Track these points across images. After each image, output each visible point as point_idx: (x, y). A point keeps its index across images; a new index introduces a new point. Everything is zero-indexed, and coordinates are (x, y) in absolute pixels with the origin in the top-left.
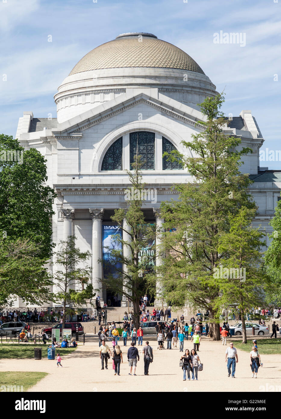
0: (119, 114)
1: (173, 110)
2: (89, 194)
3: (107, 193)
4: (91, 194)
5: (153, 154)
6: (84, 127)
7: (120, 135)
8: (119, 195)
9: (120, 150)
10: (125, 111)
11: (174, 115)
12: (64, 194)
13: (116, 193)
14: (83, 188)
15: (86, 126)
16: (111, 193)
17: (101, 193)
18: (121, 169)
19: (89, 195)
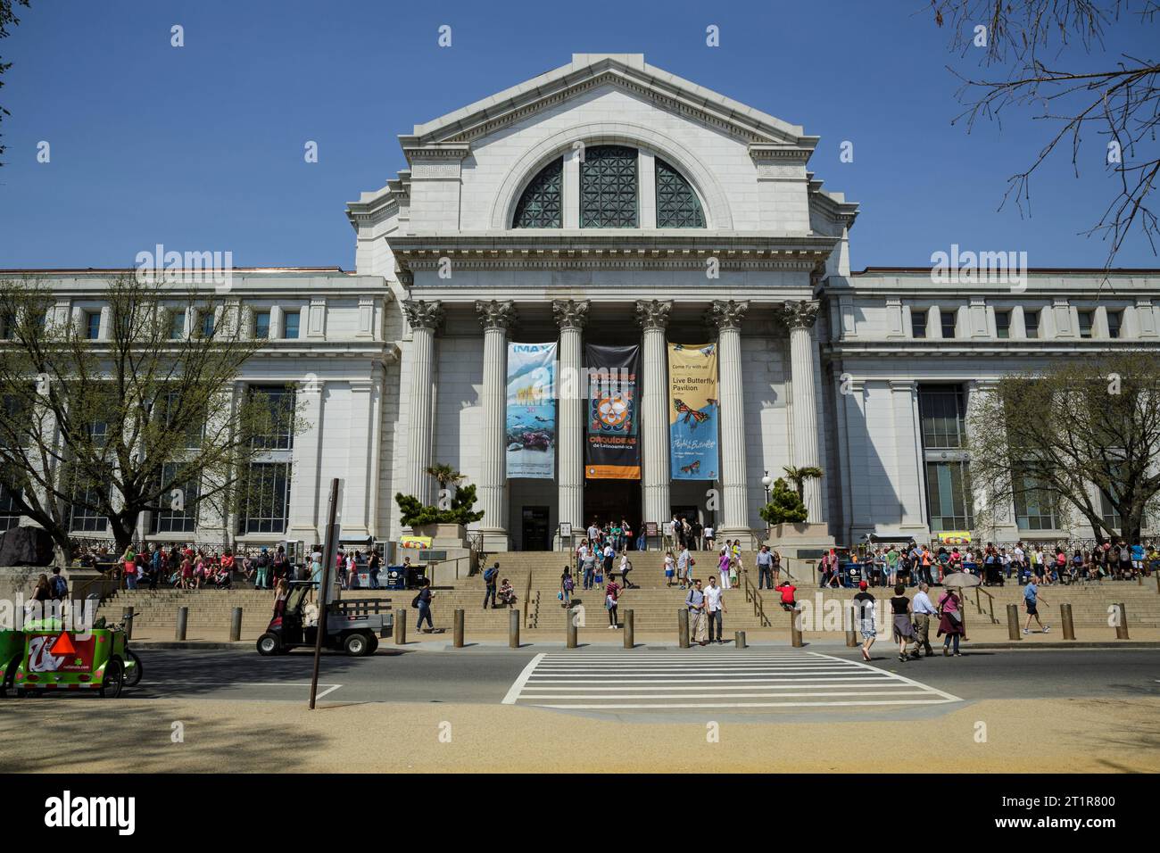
0: (556, 106)
1: (678, 94)
2: (478, 265)
3: (521, 265)
4: (482, 265)
5: (635, 193)
6: (476, 132)
7: (558, 150)
8: (552, 269)
9: (558, 187)
10: (570, 100)
11: (681, 108)
12: (415, 265)
13: (545, 265)
14: (460, 247)
15: (480, 131)
16: (531, 265)
17: (506, 265)
18: (560, 226)
19: (478, 269)
